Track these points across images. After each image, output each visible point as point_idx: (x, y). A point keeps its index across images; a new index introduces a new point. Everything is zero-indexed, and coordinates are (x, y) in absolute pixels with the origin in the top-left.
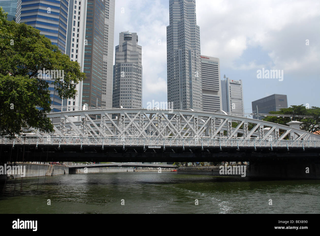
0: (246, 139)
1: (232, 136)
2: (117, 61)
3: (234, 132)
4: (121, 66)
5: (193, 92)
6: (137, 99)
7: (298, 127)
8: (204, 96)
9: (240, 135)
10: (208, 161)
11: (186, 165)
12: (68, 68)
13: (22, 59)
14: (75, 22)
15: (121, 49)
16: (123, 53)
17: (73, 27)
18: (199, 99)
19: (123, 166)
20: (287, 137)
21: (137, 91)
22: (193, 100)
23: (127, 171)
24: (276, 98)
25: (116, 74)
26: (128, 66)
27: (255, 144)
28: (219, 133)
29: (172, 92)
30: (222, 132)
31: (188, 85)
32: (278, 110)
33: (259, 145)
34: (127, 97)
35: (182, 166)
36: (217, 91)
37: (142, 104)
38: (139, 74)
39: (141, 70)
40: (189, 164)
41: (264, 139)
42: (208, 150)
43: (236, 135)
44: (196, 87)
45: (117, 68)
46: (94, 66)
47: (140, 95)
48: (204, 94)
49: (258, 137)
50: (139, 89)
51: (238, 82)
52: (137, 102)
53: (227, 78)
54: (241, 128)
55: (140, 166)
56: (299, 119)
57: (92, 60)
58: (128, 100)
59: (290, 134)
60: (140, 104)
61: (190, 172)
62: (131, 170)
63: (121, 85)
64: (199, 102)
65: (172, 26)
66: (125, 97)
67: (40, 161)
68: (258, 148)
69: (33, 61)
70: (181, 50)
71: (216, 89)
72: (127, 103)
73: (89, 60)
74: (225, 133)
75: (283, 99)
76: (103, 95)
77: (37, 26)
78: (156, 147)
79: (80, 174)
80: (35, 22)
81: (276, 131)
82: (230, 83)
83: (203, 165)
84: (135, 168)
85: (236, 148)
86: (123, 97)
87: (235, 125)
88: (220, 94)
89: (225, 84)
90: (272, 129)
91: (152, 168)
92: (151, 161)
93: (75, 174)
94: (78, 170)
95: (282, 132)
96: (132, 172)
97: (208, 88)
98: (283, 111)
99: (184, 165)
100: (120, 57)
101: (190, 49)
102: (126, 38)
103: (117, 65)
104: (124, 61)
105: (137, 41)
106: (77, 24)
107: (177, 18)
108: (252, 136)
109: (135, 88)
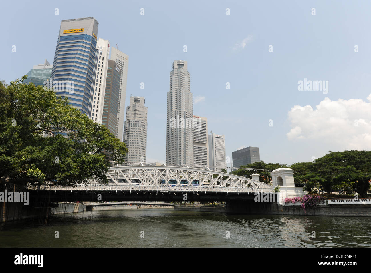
1: (213, 183)
2: (128, 118)
3: (215, 181)
4: (131, 123)
5: (186, 144)
6: (142, 149)
8: (195, 147)
9: (219, 183)
14: (96, 88)
15: (131, 109)
16: (133, 112)
17: (95, 92)
18: (191, 150)
19: (131, 204)
20: (249, 185)
21: (143, 142)
22: (186, 151)
23: (132, 208)
24: (250, 150)
25: (127, 128)
26: (136, 123)
27: (228, 190)
29: (170, 143)
31: (182, 139)
34: (134, 147)
35: (178, 205)
36: (205, 144)
37: (146, 153)
38: (145, 129)
39: (146, 126)
41: (233, 187)
42: (197, 194)
43: (216, 183)
44: (188, 140)
45: (127, 123)
46: (110, 123)
47: (144, 146)
48: (195, 146)
50: (144, 141)
51: (222, 137)
52: (142, 151)
53: (213, 133)
54: (219, 178)
55: (142, 204)
56: (259, 173)
57: (108, 118)
58: (135, 149)
60: (145, 153)
61: (183, 209)
63: (130, 137)
64: (191, 152)
65: (172, 92)
66: (133, 147)
68: (229, 193)
70: (178, 111)
71: (204, 142)
72: (134, 152)
73: (106, 117)
78: (164, 192)
81: (241, 181)
82: (215, 137)
83: (193, 204)
84: (138, 205)
86: (131, 147)
88: (207, 146)
89: (211, 137)
91: (152, 206)
93: (91, 210)
94: (95, 207)
95: (245, 182)
96: (136, 209)
97: (198, 141)
98: (249, 166)
99: (180, 203)
100: (130, 116)
101: (185, 110)
102: (136, 101)
103: (127, 121)
104: (133, 119)
105: (144, 103)
106: (98, 90)
107: (175, 87)
108: (227, 184)
109: (141, 140)
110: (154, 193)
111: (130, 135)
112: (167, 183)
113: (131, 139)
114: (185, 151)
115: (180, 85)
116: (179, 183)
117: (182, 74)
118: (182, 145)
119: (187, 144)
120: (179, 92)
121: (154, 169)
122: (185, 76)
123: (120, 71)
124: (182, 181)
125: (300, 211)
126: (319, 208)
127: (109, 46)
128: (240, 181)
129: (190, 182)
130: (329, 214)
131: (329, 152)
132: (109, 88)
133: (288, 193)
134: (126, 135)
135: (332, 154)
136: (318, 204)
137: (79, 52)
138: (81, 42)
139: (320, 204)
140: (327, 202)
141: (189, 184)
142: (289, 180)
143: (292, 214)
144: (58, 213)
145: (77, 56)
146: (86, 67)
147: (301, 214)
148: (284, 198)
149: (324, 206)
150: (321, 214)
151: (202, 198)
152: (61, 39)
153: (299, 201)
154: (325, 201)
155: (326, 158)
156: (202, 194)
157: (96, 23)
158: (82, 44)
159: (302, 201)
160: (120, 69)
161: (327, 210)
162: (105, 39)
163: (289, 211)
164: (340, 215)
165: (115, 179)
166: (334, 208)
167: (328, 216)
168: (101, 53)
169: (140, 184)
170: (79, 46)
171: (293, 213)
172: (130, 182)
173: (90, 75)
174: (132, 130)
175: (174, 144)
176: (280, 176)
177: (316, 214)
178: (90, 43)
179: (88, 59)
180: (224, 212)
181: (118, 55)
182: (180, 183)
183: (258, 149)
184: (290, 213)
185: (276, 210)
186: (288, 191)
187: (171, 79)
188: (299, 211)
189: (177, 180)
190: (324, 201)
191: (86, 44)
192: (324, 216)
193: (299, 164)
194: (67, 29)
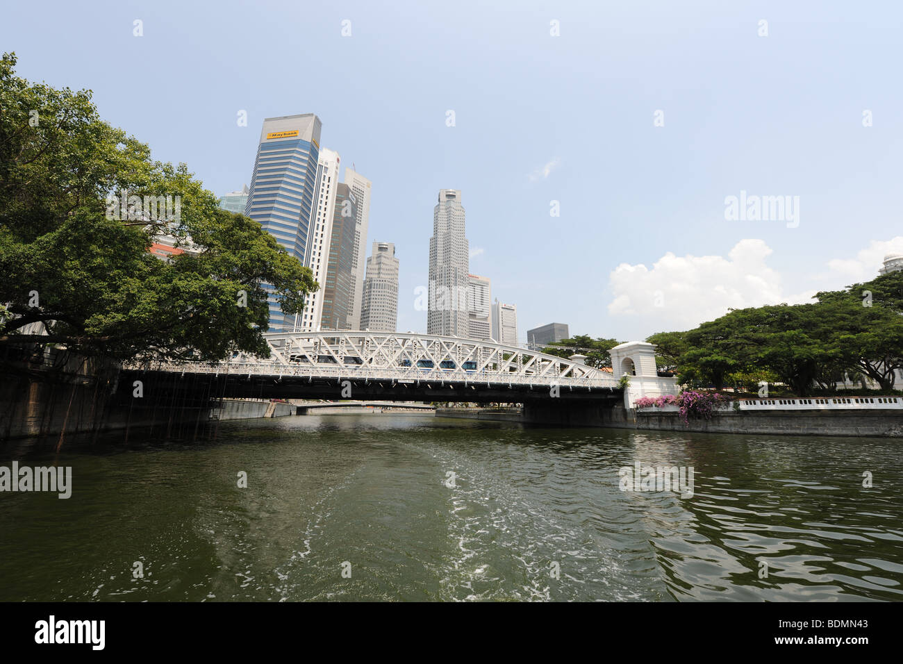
0: (520, 374)
1: (503, 369)
2: (369, 276)
3: (506, 365)
4: (373, 282)
6: (391, 323)
7: (583, 362)
9: (512, 369)
10: (474, 402)
11: (447, 406)
12: (296, 275)
13: (233, 259)
14: (318, 225)
15: (374, 261)
16: (377, 267)
17: (315, 231)
18: (465, 325)
19: (367, 406)
20: (570, 374)
21: (391, 312)
22: (458, 327)
24: (556, 327)
25: (367, 291)
26: (381, 282)
27: (531, 381)
28: (487, 366)
30: (491, 365)
32: (558, 340)
33: (536, 382)
34: (378, 319)
35: (442, 407)
36: (487, 317)
38: (395, 293)
39: (397, 288)
40: (451, 404)
41: (541, 375)
42: (473, 387)
43: (508, 369)
45: (367, 283)
47: (394, 318)
48: (471, 320)
49: (535, 373)
50: (393, 310)
51: (511, 307)
53: (499, 302)
54: (514, 361)
55: (390, 406)
56: (584, 353)
57: (336, 272)
59: (572, 370)
61: (450, 414)
62: (378, 410)
63: (372, 304)
64: (464, 328)
65: (436, 238)
66: (376, 319)
67: (258, 397)
68: (535, 386)
69: (248, 262)
70: (446, 266)
71: (485, 314)
72: (378, 327)
74: (495, 367)
75: (564, 328)
76: (348, 316)
77: (269, 227)
78: (407, 382)
79: (311, 415)
80: (267, 223)
81: (556, 366)
82: (502, 308)
83: (467, 406)
85: (508, 385)
86: (373, 319)
87: (506, 357)
89: (496, 309)
90: (552, 364)
92: (403, 400)
93: (305, 415)
94: (309, 410)
95: (563, 367)
96: (380, 414)
98: (563, 343)
99: (444, 405)
100: (372, 271)
101: (456, 265)
102: (381, 249)
103: (368, 280)
104: (376, 276)
105: (394, 252)
106: (320, 228)
107: (442, 229)
108: (527, 371)
109: (389, 309)
110: (387, 383)
111: (372, 300)
112: (414, 366)
113: (374, 308)
114: (455, 328)
115: (449, 227)
116: (437, 365)
117: (453, 210)
118: (451, 319)
119: (460, 317)
120: (447, 237)
121: (388, 337)
122: (457, 213)
123: (357, 201)
124: (443, 362)
125: (675, 423)
126: (717, 417)
127: (338, 160)
128: (554, 365)
129: (460, 364)
130: (740, 430)
131: (729, 309)
132: (339, 227)
133: (645, 388)
134: (366, 301)
135: (736, 313)
136: (716, 409)
137: (290, 167)
138: (293, 152)
139: (720, 410)
140: (736, 405)
141: (458, 369)
142: (647, 365)
143: (657, 427)
144: (228, 418)
145: (287, 173)
146: (302, 191)
147: (676, 428)
148: (640, 397)
149: (728, 412)
150: (721, 428)
151: (480, 394)
152: (263, 146)
153: (672, 403)
154: (732, 403)
155: (730, 320)
156: (481, 387)
157: (318, 123)
158: (295, 155)
159: (681, 404)
160: (356, 197)
161: (736, 422)
162: (331, 149)
163: (650, 422)
164: (766, 431)
165: (310, 356)
166: (750, 418)
167: (738, 433)
168: (326, 172)
169: (361, 366)
170: (290, 157)
171: (660, 426)
172: (341, 363)
173: (307, 203)
174: (375, 293)
175: (440, 316)
176: (629, 357)
177: (711, 428)
178: (308, 153)
179: (304, 178)
180: (519, 422)
181: (355, 181)
182: (440, 365)
183: (566, 326)
184: (651, 426)
185: (623, 419)
186: (645, 384)
187: (436, 218)
188: (672, 423)
189: (434, 361)
190: (729, 404)
191: (302, 155)
192: (729, 433)
193: (663, 335)
194: (273, 132)
